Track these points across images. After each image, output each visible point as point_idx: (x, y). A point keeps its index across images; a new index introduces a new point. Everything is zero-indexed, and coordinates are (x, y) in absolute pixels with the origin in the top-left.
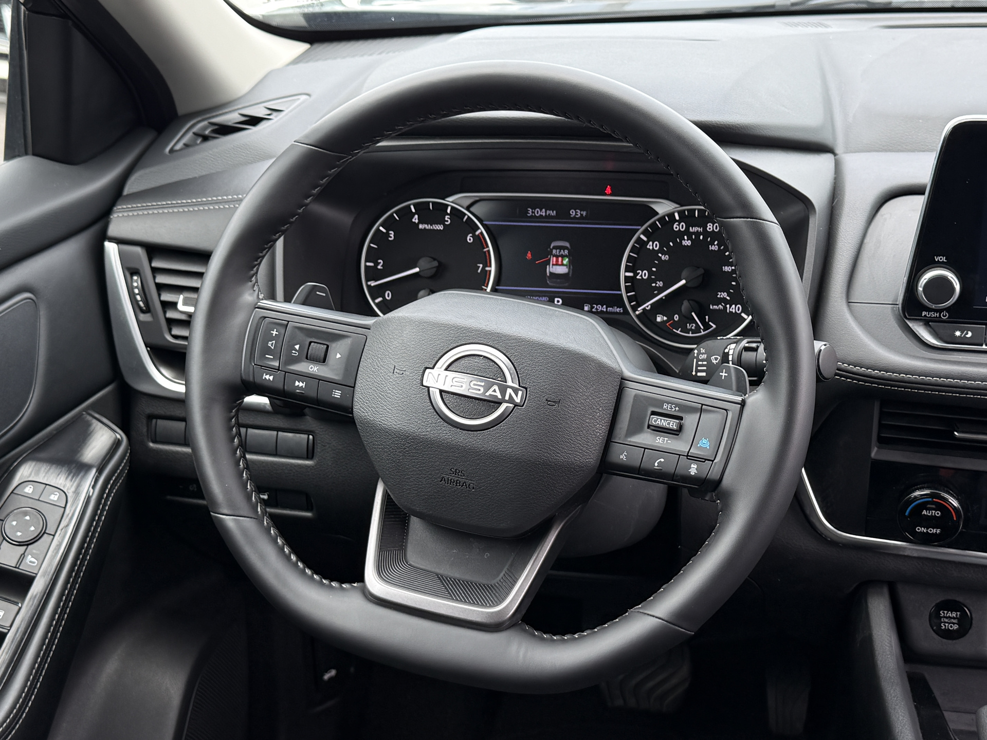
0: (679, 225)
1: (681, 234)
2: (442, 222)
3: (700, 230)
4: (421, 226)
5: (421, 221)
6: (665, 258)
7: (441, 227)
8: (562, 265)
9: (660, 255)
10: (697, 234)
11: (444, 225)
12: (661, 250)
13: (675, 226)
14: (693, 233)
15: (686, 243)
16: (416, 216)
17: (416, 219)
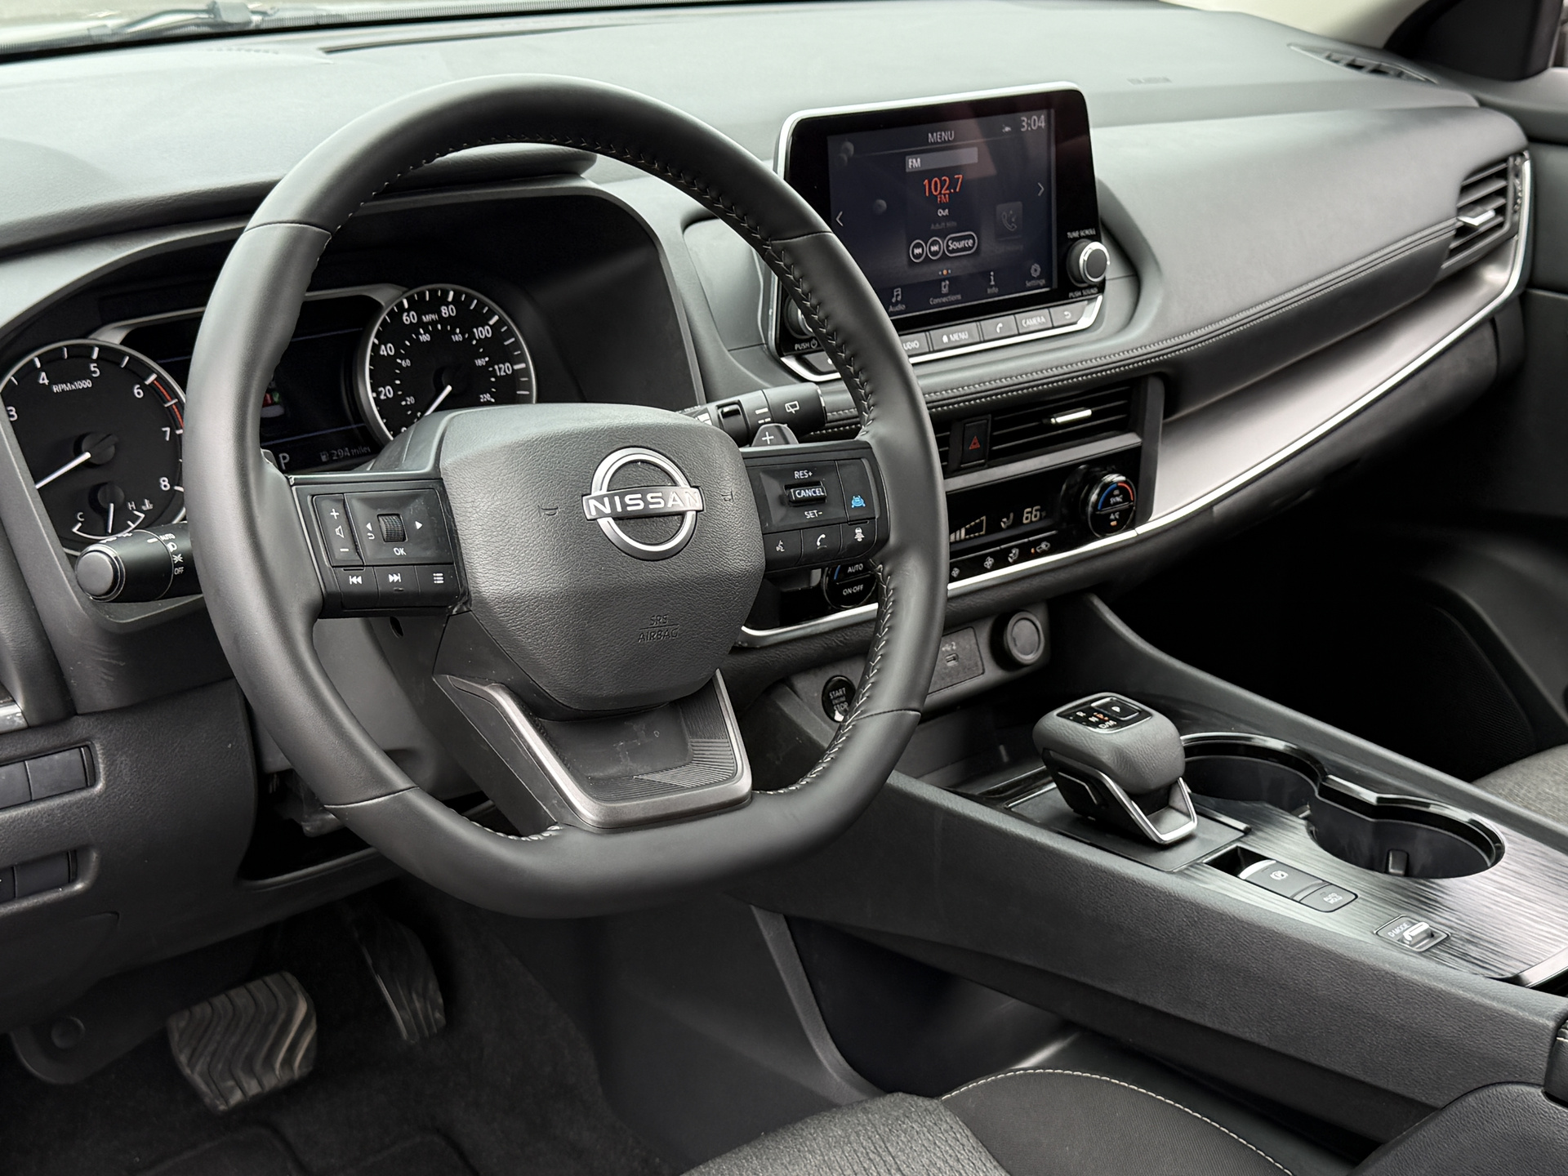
0: (408, 315)
1: (414, 328)
2: (87, 375)
3: (434, 317)
4: (56, 389)
5: (53, 381)
6: (406, 363)
7: (87, 384)
8: (274, 403)
9: (399, 361)
10: (433, 323)
11: (92, 379)
12: (398, 355)
13: (404, 318)
14: (428, 323)
15: (425, 338)
16: (43, 374)
17: (43, 379)
